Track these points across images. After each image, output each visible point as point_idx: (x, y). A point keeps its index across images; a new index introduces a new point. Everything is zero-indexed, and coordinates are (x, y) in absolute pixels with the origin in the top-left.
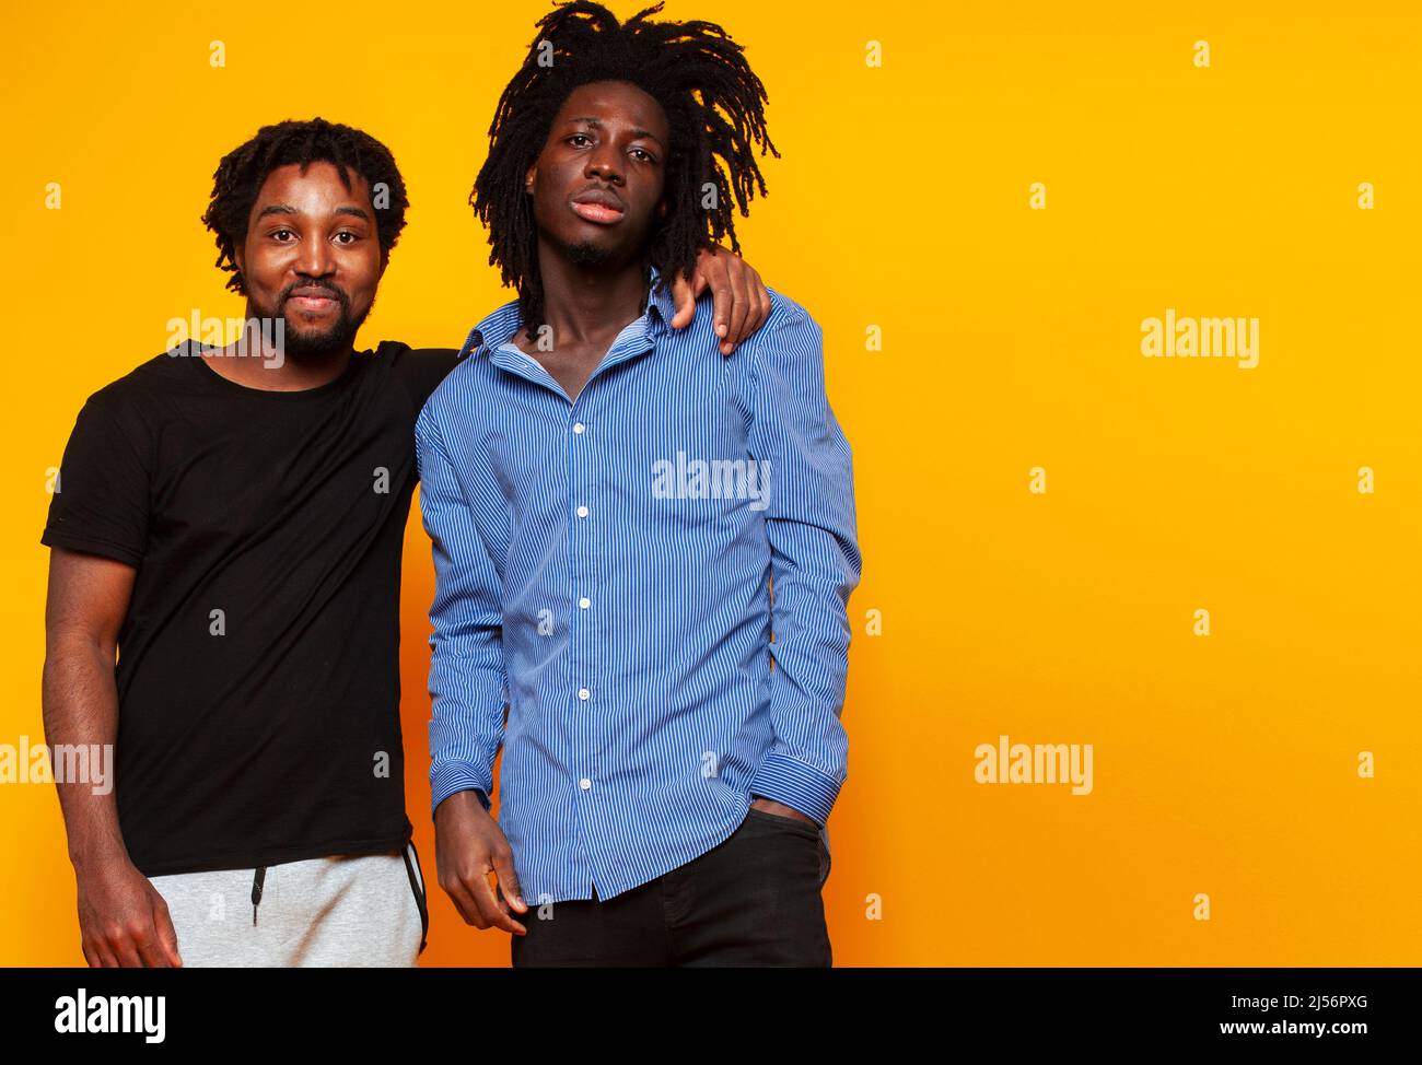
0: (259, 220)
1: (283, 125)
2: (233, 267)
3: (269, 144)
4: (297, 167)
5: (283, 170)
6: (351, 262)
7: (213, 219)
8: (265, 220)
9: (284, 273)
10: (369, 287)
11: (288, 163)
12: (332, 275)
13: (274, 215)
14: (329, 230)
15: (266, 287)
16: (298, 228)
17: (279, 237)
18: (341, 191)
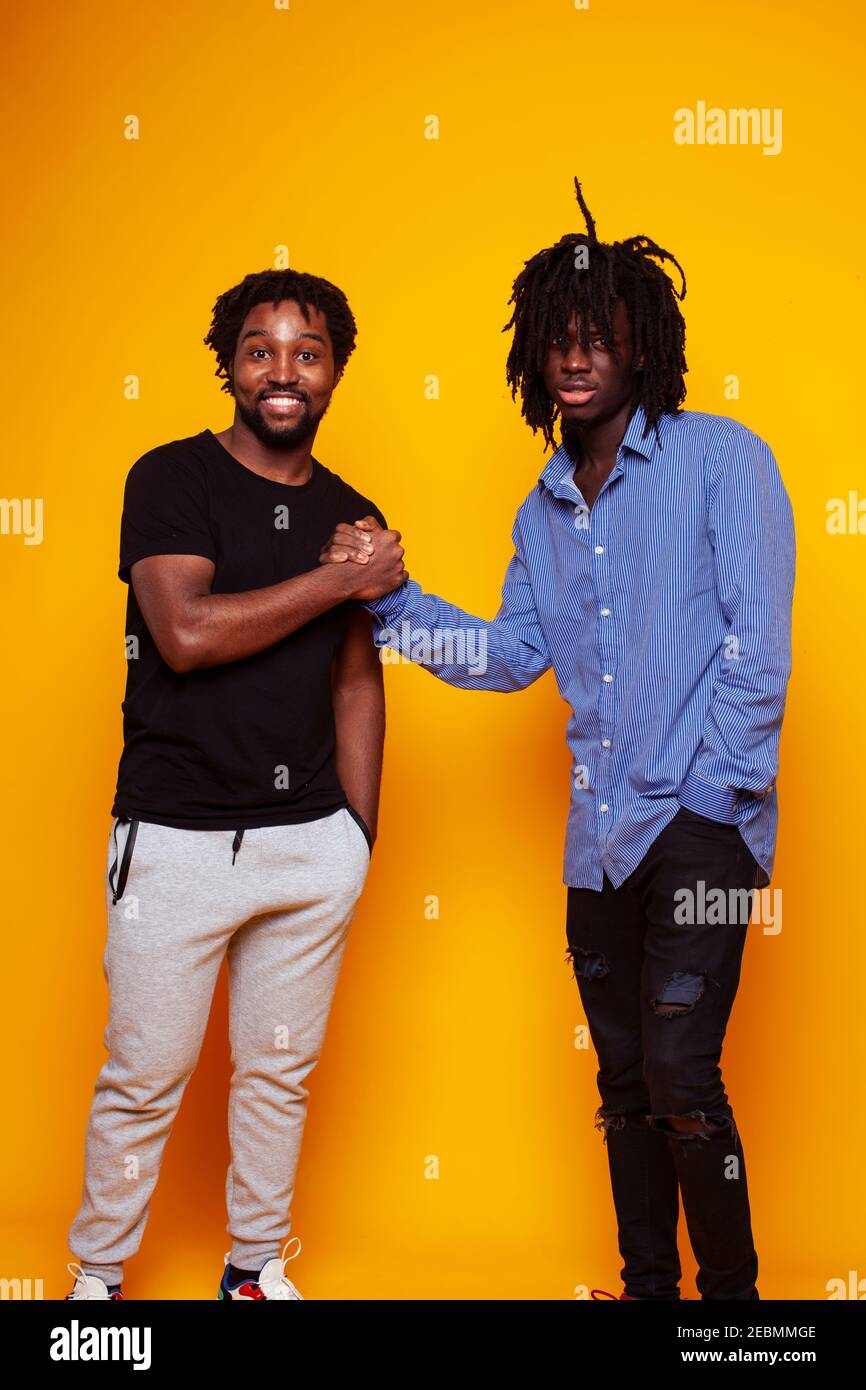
0: (243, 341)
1: (264, 273)
2: (227, 376)
3: (251, 287)
4: (270, 305)
5: (261, 306)
6: (311, 375)
7: (213, 340)
8: (248, 343)
9: (260, 380)
10: (325, 394)
11: (265, 301)
12: (296, 383)
13: (254, 337)
14: (295, 351)
15: (247, 392)
16: (273, 349)
17: (256, 355)
18: (303, 322)
